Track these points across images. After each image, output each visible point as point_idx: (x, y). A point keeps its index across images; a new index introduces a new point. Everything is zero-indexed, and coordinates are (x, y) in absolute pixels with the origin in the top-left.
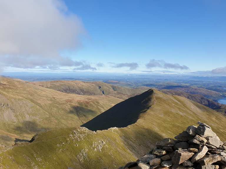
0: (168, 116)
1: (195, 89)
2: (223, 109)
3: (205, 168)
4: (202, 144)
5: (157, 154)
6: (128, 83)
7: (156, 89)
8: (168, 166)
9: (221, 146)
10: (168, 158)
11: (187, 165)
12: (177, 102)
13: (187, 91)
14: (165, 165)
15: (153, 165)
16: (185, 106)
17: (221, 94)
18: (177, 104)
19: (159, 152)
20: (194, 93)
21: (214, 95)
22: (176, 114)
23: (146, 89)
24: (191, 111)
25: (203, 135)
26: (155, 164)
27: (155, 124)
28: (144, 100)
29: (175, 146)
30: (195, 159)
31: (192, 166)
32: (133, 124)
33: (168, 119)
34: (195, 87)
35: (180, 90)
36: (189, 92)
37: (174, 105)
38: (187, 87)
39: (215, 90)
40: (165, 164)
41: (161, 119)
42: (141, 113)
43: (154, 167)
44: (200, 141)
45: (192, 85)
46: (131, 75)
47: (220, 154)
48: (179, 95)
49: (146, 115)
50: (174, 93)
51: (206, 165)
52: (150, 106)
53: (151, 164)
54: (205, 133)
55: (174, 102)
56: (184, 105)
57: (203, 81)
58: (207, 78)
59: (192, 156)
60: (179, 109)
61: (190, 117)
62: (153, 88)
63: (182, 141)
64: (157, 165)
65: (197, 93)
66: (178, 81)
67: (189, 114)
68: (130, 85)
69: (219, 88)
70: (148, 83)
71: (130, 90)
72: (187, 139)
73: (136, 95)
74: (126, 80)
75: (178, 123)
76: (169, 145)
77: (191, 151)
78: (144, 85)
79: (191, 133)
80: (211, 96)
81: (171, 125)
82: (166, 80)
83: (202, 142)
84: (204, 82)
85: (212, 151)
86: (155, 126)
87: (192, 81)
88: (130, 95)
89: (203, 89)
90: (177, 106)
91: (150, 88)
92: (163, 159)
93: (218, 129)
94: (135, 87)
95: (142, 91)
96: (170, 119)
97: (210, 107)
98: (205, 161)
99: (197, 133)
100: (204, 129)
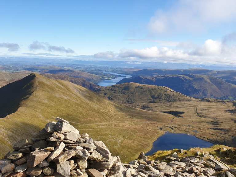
0: (52, 102)
1: (78, 73)
2: (102, 91)
3: (61, 166)
4: (59, 141)
5: (11, 158)
6: (6, 67)
7: (38, 73)
8: (22, 171)
9: (78, 139)
10: (24, 161)
11: (42, 166)
12: (61, 86)
13: (70, 75)
14: (19, 171)
15: (6, 173)
16: (69, 90)
17: (101, 77)
18: (60, 88)
19: (15, 156)
20: (77, 77)
21: (95, 78)
22: (60, 99)
23: (27, 73)
24: (75, 94)
25: (61, 131)
26: (8, 170)
27: (38, 110)
28: (26, 86)
29: (32, 146)
30: (51, 158)
31: (48, 166)
32: (13, 113)
33: (52, 104)
34: (78, 71)
35: (63, 74)
36: (72, 76)
37: (57, 89)
38: (70, 71)
39: (96, 74)
40: (18, 169)
41: (45, 105)
42: (22, 100)
43: (6, 174)
44: (57, 139)
45: (75, 69)
46: (8, 58)
47: (75, 149)
48: (63, 79)
49: (29, 102)
50: (57, 78)
51: (61, 163)
52: (33, 92)
53: (3, 172)
54: (62, 129)
55: (57, 87)
56: (67, 89)
57: (84, 65)
58: (89, 62)
59: (48, 155)
60: (63, 93)
61: (74, 101)
62: (35, 73)
63: (40, 140)
64: (9, 172)
65: (80, 77)
66: (61, 65)
67: (73, 97)
68: (7, 69)
69: (99, 72)
70: (29, 67)
71: (8, 75)
72: (46, 137)
73: (15, 80)
74: (3, 63)
75: (62, 108)
76: (25, 147)
77: (47, 151)
78: (25, 69)
79: (49, 130)
80: (92, 80)
81: (55, 110)
82: (48, 63)
83: (59, 138)
84: (86, 66)
85: (69, 147)
86: (38, 112)
87: (75, 65)
88: (9, 81)
89: (85, 73)
90: (61, 90)
91: (32, 72)
92: (18, 164)
93: (99, 110)
94: (15, 72)
95: (22, 76)
96: (55, 104)
97: (92, 89)
98: (59, 159)
99: (56, 130)
100: (62, 125)
